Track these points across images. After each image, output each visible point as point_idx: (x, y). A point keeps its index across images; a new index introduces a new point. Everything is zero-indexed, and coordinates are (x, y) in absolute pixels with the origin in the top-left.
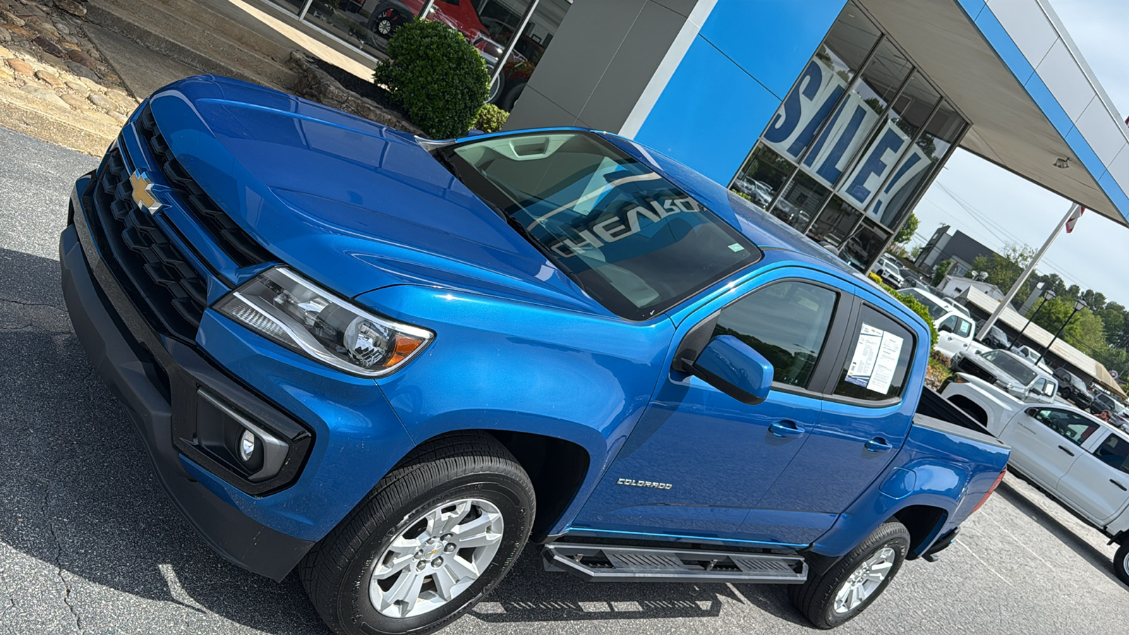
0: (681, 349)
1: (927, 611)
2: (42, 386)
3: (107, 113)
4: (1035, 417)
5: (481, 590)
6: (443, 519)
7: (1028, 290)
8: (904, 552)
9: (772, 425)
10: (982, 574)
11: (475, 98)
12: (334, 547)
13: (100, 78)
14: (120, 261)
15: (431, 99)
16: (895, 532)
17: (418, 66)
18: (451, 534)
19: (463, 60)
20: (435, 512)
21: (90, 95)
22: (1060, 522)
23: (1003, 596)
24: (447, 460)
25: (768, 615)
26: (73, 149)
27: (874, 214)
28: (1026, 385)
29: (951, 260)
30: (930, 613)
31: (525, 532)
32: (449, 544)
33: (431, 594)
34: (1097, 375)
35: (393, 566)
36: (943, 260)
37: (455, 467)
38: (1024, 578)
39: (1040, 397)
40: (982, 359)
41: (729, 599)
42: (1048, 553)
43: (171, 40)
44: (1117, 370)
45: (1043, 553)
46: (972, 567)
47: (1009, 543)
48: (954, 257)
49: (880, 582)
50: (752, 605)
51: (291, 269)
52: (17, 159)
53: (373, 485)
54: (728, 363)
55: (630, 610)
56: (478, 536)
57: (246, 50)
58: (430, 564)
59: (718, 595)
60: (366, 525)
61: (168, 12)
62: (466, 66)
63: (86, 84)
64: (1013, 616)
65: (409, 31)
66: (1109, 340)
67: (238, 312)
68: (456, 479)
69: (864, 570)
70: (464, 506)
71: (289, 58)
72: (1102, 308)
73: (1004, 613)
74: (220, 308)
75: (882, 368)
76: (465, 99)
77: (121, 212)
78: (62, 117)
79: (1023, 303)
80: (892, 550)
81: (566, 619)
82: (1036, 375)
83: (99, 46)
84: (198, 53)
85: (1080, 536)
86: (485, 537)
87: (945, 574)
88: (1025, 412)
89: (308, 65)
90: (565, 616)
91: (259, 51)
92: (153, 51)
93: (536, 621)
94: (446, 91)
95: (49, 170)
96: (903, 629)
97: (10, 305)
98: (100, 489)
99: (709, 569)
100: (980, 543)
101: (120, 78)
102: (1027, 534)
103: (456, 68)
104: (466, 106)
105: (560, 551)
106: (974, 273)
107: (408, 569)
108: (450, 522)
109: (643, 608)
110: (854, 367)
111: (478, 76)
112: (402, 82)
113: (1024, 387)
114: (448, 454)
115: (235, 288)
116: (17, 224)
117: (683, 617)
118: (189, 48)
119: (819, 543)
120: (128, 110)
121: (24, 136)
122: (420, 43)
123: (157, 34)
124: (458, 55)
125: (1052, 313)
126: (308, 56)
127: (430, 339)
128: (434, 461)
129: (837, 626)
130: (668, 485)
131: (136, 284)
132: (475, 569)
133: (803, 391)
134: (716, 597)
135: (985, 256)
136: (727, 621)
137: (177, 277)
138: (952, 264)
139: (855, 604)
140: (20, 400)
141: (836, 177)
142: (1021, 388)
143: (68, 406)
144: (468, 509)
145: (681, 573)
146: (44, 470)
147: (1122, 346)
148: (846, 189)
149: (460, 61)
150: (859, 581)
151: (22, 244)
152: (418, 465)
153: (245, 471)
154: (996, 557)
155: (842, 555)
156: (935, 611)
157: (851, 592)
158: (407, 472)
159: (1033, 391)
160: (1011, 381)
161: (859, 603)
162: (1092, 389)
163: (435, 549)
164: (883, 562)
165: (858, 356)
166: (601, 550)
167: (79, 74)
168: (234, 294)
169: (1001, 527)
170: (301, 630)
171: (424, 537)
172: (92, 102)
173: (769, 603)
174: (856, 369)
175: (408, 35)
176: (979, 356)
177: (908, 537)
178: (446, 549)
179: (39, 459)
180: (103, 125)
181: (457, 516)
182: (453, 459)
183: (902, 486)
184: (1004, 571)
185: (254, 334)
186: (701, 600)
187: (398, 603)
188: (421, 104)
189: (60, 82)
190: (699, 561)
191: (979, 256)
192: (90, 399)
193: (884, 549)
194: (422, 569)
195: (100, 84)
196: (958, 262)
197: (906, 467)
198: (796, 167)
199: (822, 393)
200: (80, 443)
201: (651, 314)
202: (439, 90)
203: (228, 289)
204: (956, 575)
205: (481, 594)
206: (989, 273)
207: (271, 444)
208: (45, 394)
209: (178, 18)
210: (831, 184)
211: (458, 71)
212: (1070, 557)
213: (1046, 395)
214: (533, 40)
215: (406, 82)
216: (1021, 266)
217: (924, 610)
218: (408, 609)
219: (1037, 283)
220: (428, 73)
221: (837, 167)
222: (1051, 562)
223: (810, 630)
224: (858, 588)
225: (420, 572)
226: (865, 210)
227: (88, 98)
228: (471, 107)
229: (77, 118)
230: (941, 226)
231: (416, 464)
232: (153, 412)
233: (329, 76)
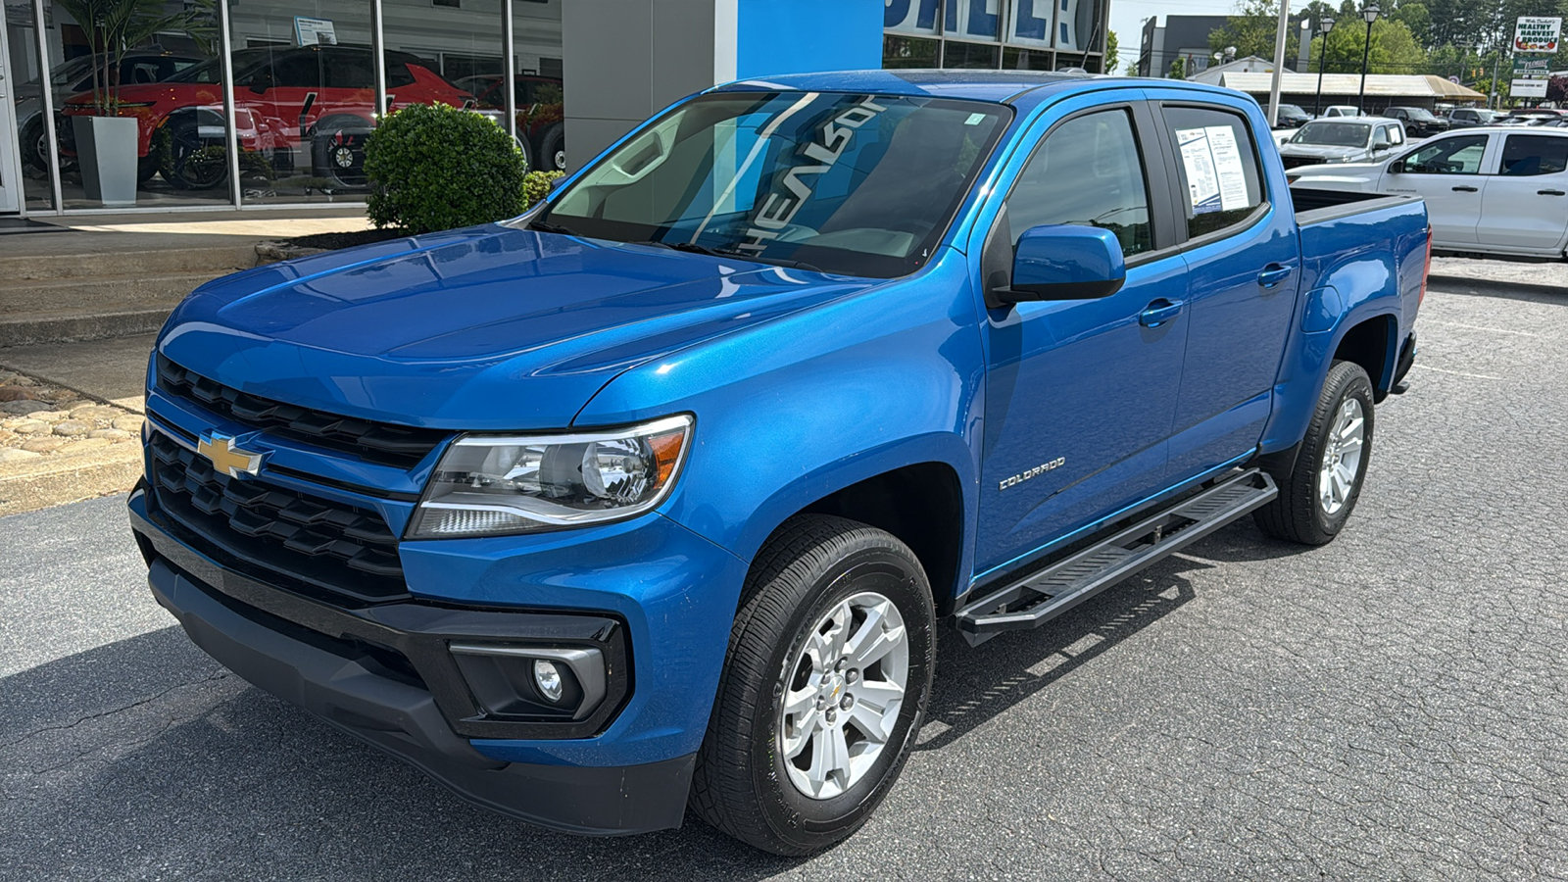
0: (986, 277)
1: (1426, 460)
2: (236, 779)
3: (89, 437)
4: (1405, 172)
5: (915, 708)
6: (827, 643)
7: (1294, 38)
8: (1369, 394)
9: (1141, 316)
10: (1458, 385)
11: (508, 173)
12: (720, 748)
13: (51, 404)
14: (249, 559)
15: (459, 206)
16: (1346, 375)
17: (419, 173)
18: (845, 658)
19: (468, 134)
20: (813, 638)
21: (54, 429)
22: (1505, 280)
23: (1500, 396)
24: (791, 566)
25: (1251, 564)
26: (78, 500)
27: (1065, 44)
28: (1365, 146)
29: (1181, 55)
30: (1432, 459)
31: (929, 606)
32: (848, 672)
33: (860, 745)
34: (1436, 92)
35: (800, 732)
36: (1170, 62)
37: (807, 570)
38: (1509, 363)
39: (1390, 151)
40: (1293, 147)
41: (1195, 571)
42: (1517, 323)
43: (105, 315)
44: (1454, 74)
45: (1511, 325)
46: (1442, 384)
47: (1464, 335)
48: (1181, 50)
49: (1360, 448)
50: (1225, 564)
51: (473, 434)
52: (20, 547)
53: (726, 639)
54: (1048, 263)
55: (1091, 645)
56: (877, 643)
57: (200, 277)
58: (839, 709)
59: (1179, 574)
60: (744, 698)
61: (78, 284)
62: (476, 140)
63: (39, 420)
64: (1527, 411)
65: (382, 137)
66: (1426, 44)
67: (438, 526)
68: (816, 583)
69: (1334, 444)
70: (842, 614)
71: (256, 255)
72: (1394, 10)
73: (1513, 413)
74: (415, 534)
75: (1228, 176)
76: (499, 182)
77: (211, 502)
78: (40, 470)
79: (1296, 58)
80: (1355, 401)
81: (1026, 696)
82: (1370, 127)
83: (23, 370)
84: (145, 312)
85: (1538, 283)
86: (886, 639)
87: (1417, 409)
88: (1388, 172)
89: (285, 250)
90: (1022, 693)
91: (216, 268)
92: (90, 341)
93: (993, 716)
94: (471, 185)
95: (66, 539)
96: (1414, 495)
97: (133, 710)
98: (389, 853)
99: (1156, 541)
100: (1432, 354)
101: (75, 391)
102: (1478, 315)
103: (466, 148)
104: (505, 189)
105: (979, 612)
106: (1218, 56)
107: (818, 728)
108: (837, 645)
109: (1104, 636)
110: (1194, 192)
111: (498, 144)
112: (411, 205)
113: (1364, 150)
114: (788, 560)
115: (418, 498)
116: (75, 618)
117: (1156, 619)
118: (130, 313)
119: (1268, 438)
120: (111, 421)
121: (9, 518)
122: (404, 143)
123: (82, 317)
124: (459, 132)
125: (1339, 48)
126: (278, 242)
127: (691, 425)
128: (777, 576)
129: (1338, 531)
130: (1059, 460)
131: (288, 573)
132: (894, 685)
133: (1153, 253)
134: (1177, 577)
135: (1218, 28)
136: (1211, 596)
137: (336, 533)
138: (1185, 60)
139: (1345, 492)
140: (223, 807)
141: (995, 26)
142: (1361, 153)
143: (283, 783)
144: (849, 614)
145: (1132, 560)
146: (308, 868)
147: (1444, 42)
148: (1014, 33)
149: (465, 137)
150: (1335, 461)
151: (96, 637)
152: (762, 593)
153: (561, 714)
154: (1461, 359)
155: (1301, 438)
156: (1436, 454)
157: (1333, 479)
158: (753, 608)
159: (1378, 148)
160: (1343, 152)
161: (1349, 488)
162: (1438, 111)
163: (836, 686)
164: (1351, 422)
165: (1193, 176)
166: (1023, 587)
167: (23, 413)
168: (422, 506)
169: (1443, 323)
170: (735, 874)
171: (815, 678)
172: (61, 435)
173: (1243, 549)
174: (1199, 193)
175: (383, 143)
176: (1287, 145)
177: (1363, 373)
178: (848, 681)
179: (294, 860)
180: (94, 451)
181: (841, 630)
182: (797, 562)
183: (1325, 313)
184: (1480, 368)
185: (477, 540)
186: (1164, 590)
187: (829, 776)
188: (450, 218)
189: (9, 434)
190: (1138, 540)
191: (1211, 32)
192: (303, 762)
193: (1345, 404)
194: (834, 720)
195: (57, 410)
196: (1191, 54)
197: (1316, 286)
198: (939, 41)
199: (1176, 244)
200: (327, 816)
201: (925, 255)
202: (461, 189)
203: (412, 505)
204: (1431, 403)
205: (918, 712)
206: (1236, 46)
207: (579, 660)
208: (247, 786)
209: (95, 283)
210: (993, 38)
211: (471, 152)
212: (1544, 312)
213: (1395, 144)
214: (527, 76)
215: (416, 202)
216: (1269, 14)
217: (1423, 460)
218: (846, 776)
219: (1300, 24)
220: (437, 176)
221: (988, 12)
222: (1527, 329)
223: (1310, 553)
224: (1338, 471)
225: (833, 724)
226: (1052, 45)
227: (55, 432)
228: (511, 188)
229: (58, 461)
230: (1144, 23)
231: (757, 593)
232: (409, 710)
233: (319, 250)
